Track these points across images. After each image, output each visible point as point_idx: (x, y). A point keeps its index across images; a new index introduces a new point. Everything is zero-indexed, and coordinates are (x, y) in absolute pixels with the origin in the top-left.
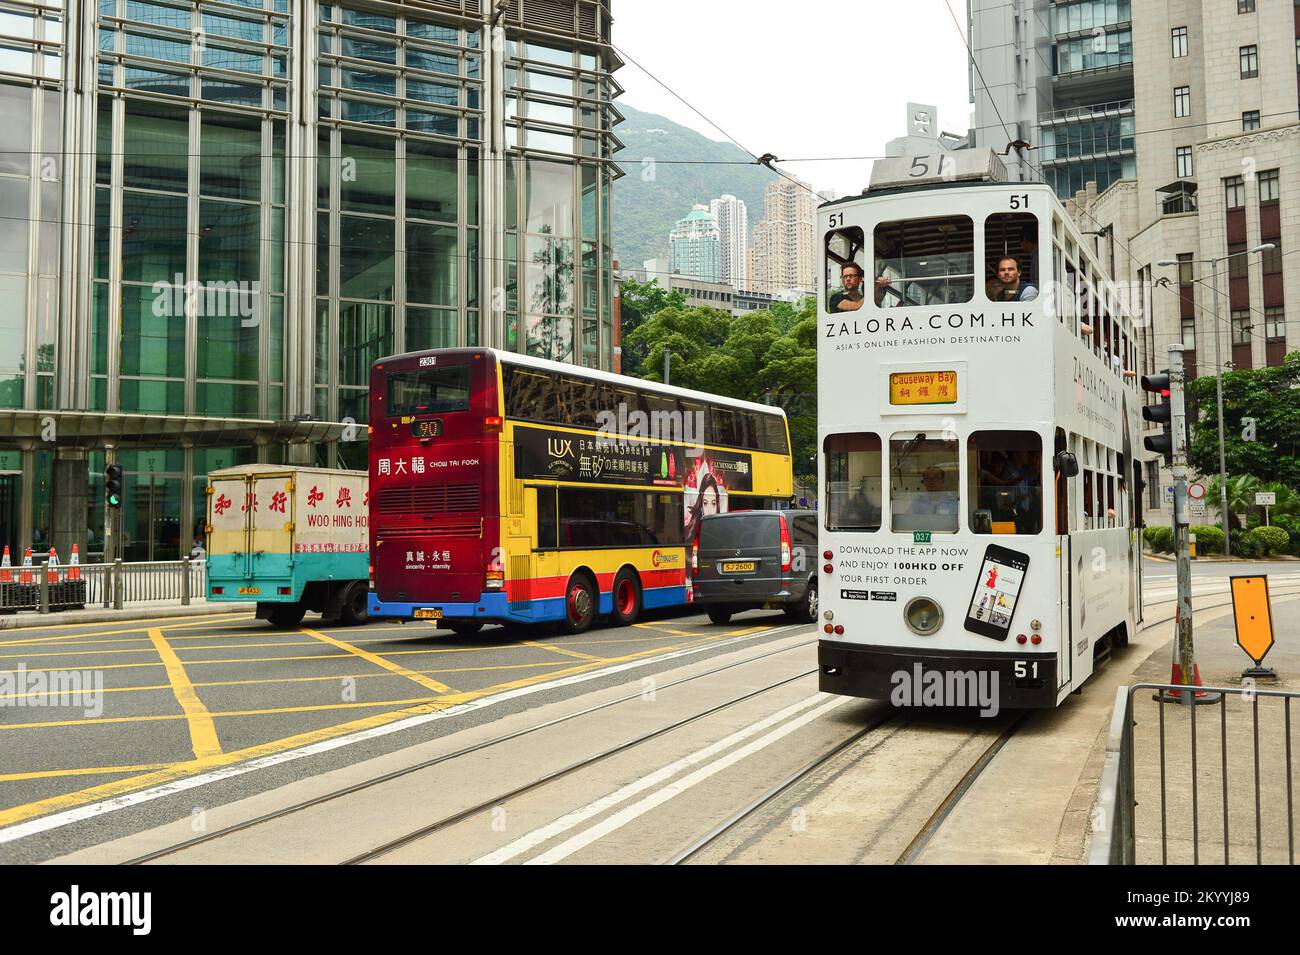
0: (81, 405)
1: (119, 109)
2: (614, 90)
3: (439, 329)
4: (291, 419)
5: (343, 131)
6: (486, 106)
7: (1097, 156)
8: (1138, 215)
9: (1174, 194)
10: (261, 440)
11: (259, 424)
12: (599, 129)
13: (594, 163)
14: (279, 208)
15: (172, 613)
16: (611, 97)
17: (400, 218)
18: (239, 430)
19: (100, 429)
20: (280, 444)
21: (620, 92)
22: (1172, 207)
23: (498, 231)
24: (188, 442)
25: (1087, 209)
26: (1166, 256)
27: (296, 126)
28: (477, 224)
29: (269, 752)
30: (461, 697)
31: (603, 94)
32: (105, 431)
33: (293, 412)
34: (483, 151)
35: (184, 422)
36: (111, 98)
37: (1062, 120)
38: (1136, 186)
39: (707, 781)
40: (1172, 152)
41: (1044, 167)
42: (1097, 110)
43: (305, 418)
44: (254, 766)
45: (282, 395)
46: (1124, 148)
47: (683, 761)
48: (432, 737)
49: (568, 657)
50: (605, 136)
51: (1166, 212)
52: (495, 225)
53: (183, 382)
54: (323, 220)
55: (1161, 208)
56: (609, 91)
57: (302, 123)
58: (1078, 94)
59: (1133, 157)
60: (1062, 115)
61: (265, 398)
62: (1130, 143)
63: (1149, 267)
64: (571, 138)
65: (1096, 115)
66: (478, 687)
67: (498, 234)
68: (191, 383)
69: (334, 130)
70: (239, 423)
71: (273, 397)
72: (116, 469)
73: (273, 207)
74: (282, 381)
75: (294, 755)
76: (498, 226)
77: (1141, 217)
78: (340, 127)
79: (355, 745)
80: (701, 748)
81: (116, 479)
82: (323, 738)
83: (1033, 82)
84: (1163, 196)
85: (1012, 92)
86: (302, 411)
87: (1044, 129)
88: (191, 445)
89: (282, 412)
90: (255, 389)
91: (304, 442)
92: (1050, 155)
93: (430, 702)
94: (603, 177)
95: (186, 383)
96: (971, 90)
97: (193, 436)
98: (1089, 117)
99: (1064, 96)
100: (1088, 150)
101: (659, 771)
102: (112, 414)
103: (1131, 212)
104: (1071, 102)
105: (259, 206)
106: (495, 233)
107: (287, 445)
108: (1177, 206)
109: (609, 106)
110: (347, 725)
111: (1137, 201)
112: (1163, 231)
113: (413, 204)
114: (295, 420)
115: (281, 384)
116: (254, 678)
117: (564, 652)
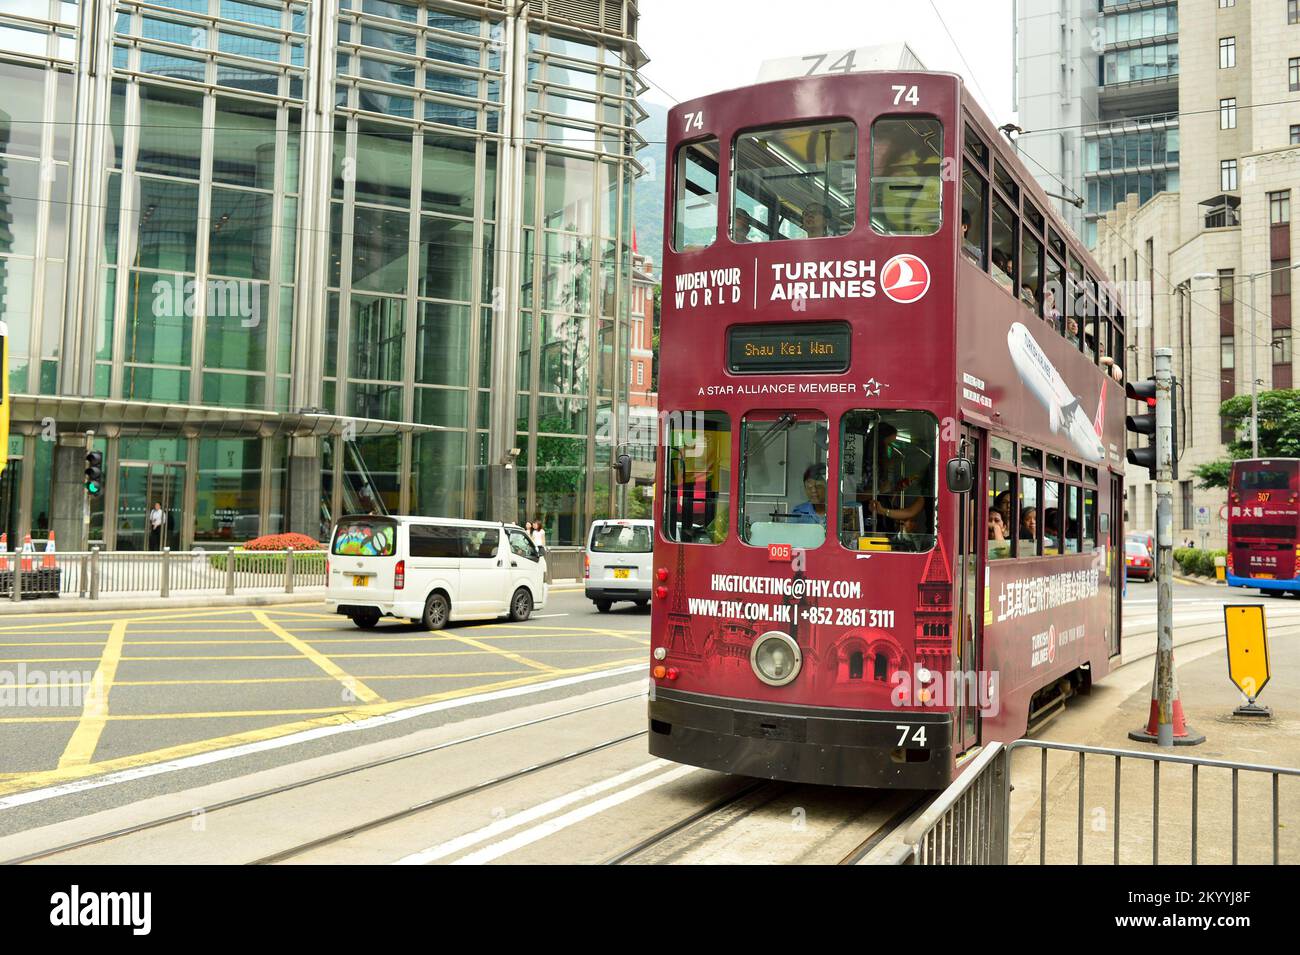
0: (85, 390)
1: (133, 93)
2: (638, 87)
3: (458, 326)
4: (297, 411)
5: (360, 121)
6: (506, 99)
7: (1141, 169)
8: (1179, 229)
9: (1217, 208)
10: (266, 432)
11: (263, 415)
12: (622, 125)
13: (616, 160)
14: (292, 197)
15: (149, 605)
16: (635, 94)
17: (416, 210)
18: (243, 421)
19: (101, 416)
20: (286, 437)
21: (645, 89)
22: (1214, 221)
23: (515, 226)
24: (193, 432)
25: (1128, 222)
26: (1207, 270)
27: (312, 115)
28: (494, 219)
29: (139, 764)
30: (385, 706)
31: (627, 90)
32: (106, 418)
33: (300, 404)
34: (502, 145)
35: (186, 411)
36: (125, 81)
37: (1106, 132)
38: (1178, 200)
39: (593, 818)
40: (1216, 165)
41: (1087, 179)
42: (1142, 122)
43: (310, 410)
44: (112, 779)
45: (290, 387)
46: (1170, 161)
47: (580, 792)
48: (327, 751)
49: (523, 667)
50: (628, 133)
51: (1208, 226)
52: (512, 220)
53: (189, 371)
54: (336, 211)
55: (1203, 222)
56: (634, 87)
57: (319, 113)
58: (1123, 106)
59: (1176, 170)
60: (1108, 126)
61: (272, 390)
62: (1175, 156)
63: (1188, 281)
64: (594, 134)
65: (1142, 127)
66: (409, 696)
67: (515, 231)
68: (197, 372)
69: (350, 120)
70: (243, 414)
71: (280, 388)
72: (96, 456)
73: (286, 197)
74: (290, 372)
75: (165, 768)
76: (515, 222)
77: (1182, 230)
78: (357, 116)
79: (237, 759)
80: (609, 777)
81: (95, 466)
82: (208, 749)
83: (1078, 93)
84: (1205, 210)
85: (1056, 101)
86: (308, 404)
87: (1088, 140)
88: (195, 435)
89: (288, 404)
90: (262, 379)
91: (310, 435)
92: (1093, 168)
93: (347, 712)
94: (625, 175)
95: (192, 373)
96: (1014, 99)
97: (197, 426)
98: (1134, 128)
99: (1109, 107)
100: (1131, 163)
101: (548, 803)
102: (116, 401)
103: (1172, 226)
104: (1117, 113)
105: (272, 195)
106: (512, 229)
107: (293, 438)
108: (1219, 219)
109: (632, 102)
110: (242, 736)
111: (1179, 214)
112: (1204, 245)
113: (429, 197)
114: (301, 413)
115: (288, 376)
116: (183, 678)
117: (524, 661)
